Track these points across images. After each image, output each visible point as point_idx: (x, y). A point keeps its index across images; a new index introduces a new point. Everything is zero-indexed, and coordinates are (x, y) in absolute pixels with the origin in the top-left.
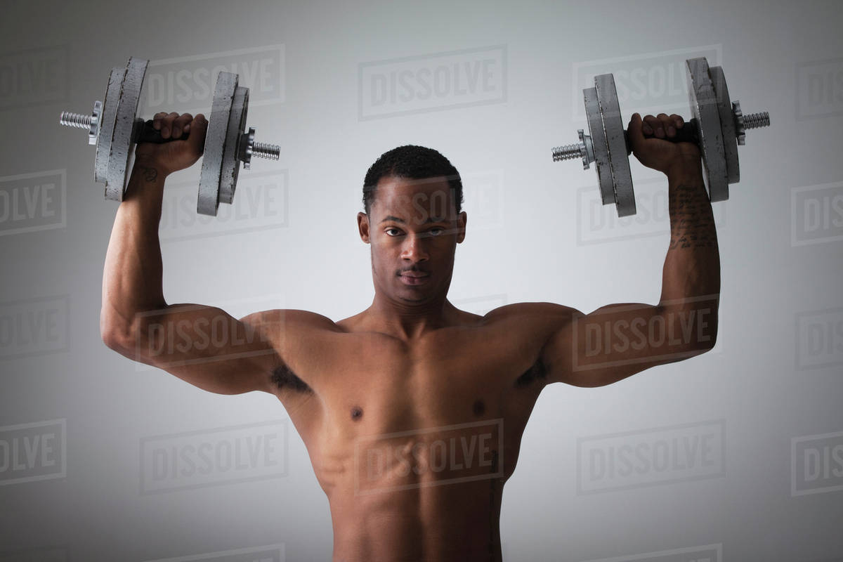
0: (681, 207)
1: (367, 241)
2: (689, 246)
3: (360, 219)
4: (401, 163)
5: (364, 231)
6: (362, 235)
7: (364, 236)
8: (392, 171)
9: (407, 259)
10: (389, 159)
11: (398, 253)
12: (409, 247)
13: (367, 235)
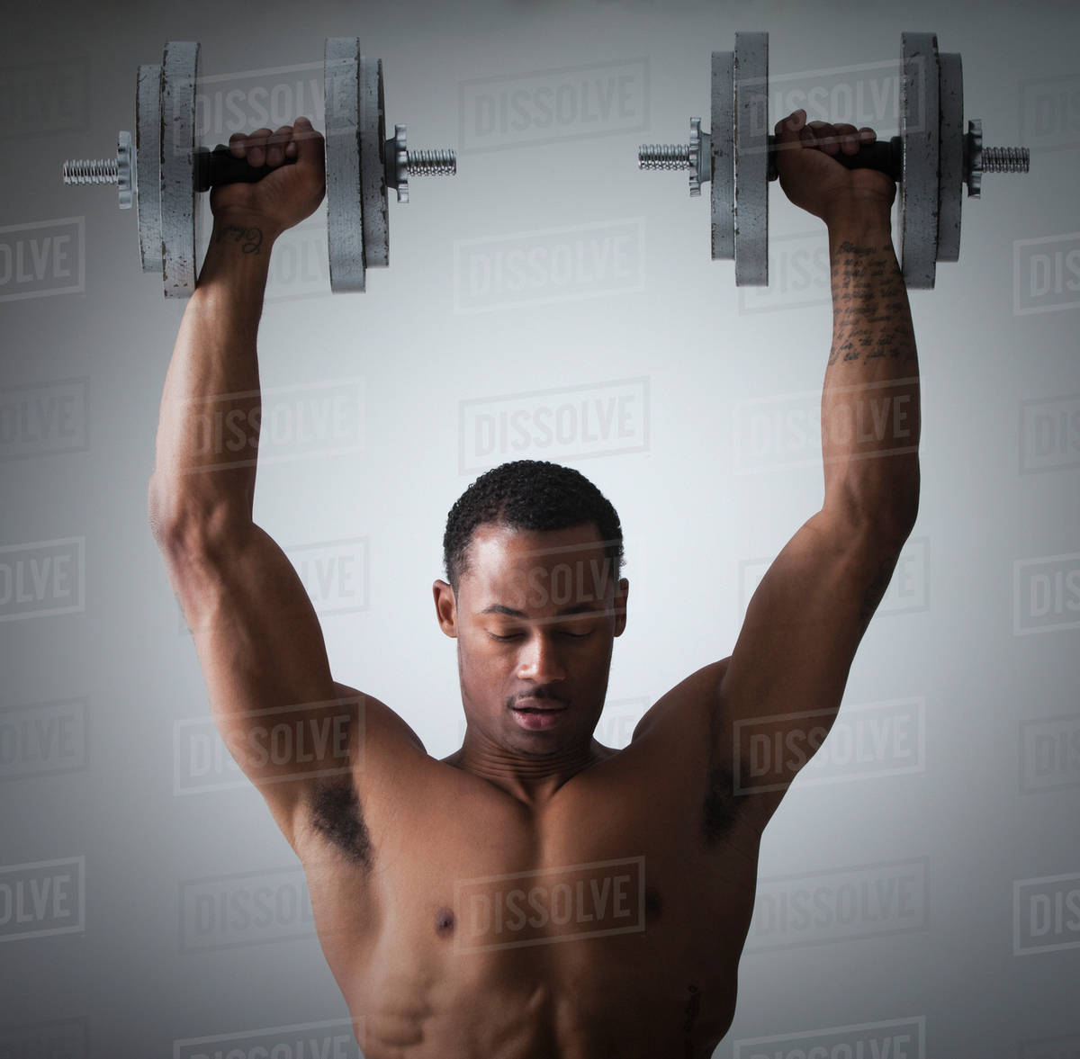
0: (846, 285)
1: (451, 632)
2: (856, 357)
3: (437, 592)
4: (517, 501)
5: (445, 612)
6: (441, 621)
7: (446, 623)
8: (500, 514)
9: (528, 679)
10: (493, 490)
11: (512, 666)
12: (531, 657)
13: (451, 623)
